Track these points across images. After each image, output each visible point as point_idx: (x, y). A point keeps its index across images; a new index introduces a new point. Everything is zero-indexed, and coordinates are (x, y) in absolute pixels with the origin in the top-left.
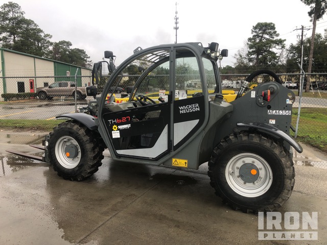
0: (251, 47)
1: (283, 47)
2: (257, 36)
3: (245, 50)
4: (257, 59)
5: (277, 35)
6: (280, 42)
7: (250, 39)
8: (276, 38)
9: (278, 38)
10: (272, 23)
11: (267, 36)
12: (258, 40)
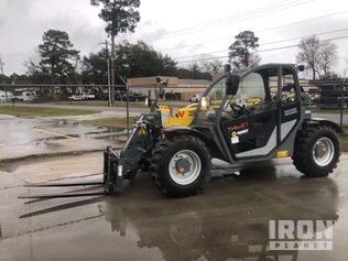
0: (44, 55)
1: (78, 58)
2: (50, 44)
4: (52, 68)
5: (72, 46)
6: (75, 53)
7: (41, 46)
8: (69, 49)
9: (73, 49)
11: (60, 46)
12: (51, 48)
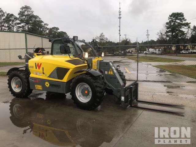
0: (168, 28)
1: (189, 27)
2: (172, 21)
3: (164, 30)
4: (172, 35)
6: (187, 25)
7: (167, 23)
9: (186, 22)
10: (181, 13)
11: (178, 21)
12: (172, 24)
